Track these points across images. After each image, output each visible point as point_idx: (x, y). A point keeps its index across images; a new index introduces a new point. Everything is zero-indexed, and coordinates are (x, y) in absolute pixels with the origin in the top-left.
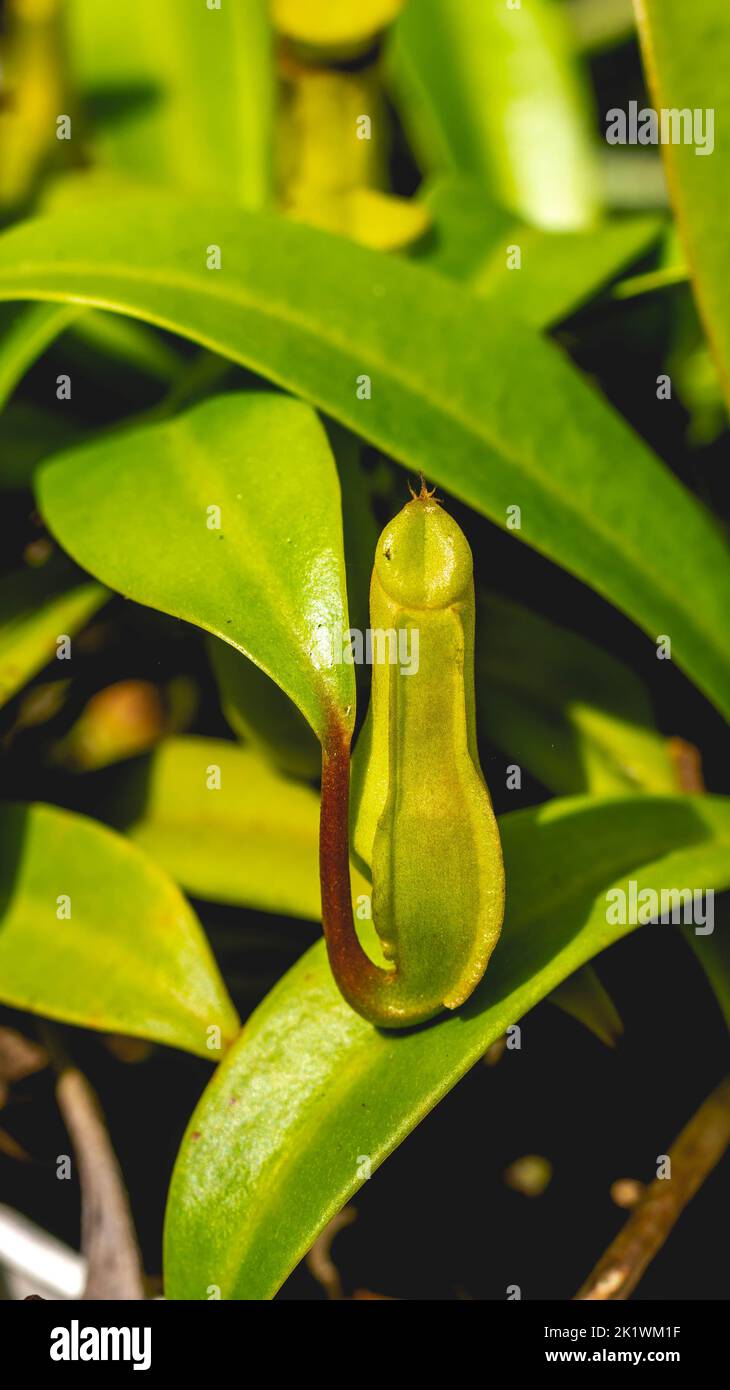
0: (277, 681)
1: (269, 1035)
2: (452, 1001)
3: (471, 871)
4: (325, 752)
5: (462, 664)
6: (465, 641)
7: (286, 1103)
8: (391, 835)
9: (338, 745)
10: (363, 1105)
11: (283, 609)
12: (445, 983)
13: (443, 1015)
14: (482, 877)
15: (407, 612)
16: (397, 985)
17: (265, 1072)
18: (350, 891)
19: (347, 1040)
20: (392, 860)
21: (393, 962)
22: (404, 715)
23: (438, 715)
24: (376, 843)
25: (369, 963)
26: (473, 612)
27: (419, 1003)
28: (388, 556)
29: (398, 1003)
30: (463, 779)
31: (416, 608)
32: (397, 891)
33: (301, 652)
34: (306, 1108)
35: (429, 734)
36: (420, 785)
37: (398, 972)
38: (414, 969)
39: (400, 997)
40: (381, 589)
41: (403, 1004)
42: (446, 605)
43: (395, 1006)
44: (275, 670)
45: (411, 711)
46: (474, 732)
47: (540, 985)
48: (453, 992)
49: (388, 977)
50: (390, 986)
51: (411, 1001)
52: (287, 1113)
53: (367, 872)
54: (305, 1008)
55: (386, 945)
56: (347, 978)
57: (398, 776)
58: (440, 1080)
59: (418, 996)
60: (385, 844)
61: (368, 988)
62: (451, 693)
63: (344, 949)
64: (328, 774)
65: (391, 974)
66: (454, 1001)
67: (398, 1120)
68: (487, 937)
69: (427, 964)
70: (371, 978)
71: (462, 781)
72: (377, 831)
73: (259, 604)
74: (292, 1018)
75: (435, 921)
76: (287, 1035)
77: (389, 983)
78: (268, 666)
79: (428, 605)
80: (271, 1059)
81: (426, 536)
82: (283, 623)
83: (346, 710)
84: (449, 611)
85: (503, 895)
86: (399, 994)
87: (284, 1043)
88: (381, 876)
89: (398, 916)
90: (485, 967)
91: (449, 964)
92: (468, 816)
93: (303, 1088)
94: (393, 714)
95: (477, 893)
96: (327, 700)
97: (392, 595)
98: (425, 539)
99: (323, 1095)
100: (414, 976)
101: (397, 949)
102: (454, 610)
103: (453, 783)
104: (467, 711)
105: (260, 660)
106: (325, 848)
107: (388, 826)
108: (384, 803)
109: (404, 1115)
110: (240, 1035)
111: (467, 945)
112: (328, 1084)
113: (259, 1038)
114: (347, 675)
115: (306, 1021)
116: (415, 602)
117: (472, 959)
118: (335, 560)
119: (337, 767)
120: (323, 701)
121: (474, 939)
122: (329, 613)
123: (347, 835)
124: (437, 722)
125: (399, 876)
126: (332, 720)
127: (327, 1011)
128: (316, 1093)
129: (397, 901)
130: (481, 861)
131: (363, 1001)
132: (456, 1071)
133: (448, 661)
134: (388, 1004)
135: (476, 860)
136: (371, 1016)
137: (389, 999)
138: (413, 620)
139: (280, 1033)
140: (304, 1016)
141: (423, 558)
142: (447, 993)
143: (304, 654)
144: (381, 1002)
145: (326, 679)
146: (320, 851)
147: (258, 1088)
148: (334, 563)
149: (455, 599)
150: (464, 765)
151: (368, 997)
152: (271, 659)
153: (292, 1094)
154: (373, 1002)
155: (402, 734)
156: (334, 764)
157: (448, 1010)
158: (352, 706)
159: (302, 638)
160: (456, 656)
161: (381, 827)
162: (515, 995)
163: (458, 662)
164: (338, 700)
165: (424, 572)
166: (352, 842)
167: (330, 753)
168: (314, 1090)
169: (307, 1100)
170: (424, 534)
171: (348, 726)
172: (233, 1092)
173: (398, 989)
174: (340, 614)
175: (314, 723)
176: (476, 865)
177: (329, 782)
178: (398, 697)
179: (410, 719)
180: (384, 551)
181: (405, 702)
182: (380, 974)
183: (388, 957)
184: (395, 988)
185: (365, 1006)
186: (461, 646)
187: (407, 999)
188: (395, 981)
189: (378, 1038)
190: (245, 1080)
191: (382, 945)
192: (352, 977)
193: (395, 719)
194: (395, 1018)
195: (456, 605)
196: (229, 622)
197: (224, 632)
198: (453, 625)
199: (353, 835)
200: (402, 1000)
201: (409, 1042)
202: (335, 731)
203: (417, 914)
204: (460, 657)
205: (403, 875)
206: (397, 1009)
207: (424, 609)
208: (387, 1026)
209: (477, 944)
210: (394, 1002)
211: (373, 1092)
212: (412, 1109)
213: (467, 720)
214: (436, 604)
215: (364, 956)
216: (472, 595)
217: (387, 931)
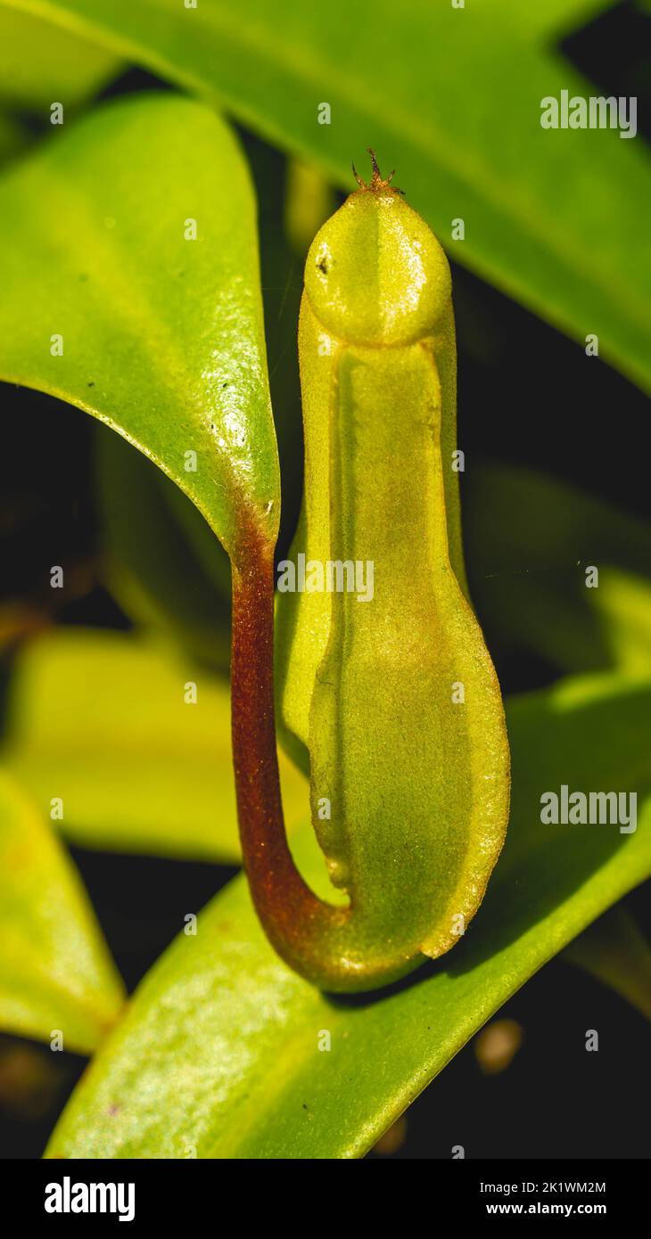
0: (162, 466)
1: (165, 1013)
2: (433, 948)
3: (458, 746)
4: (235, 570)
5: (438, 430)
6: (443, 392)
7: (191, 1110)
8: (338, 693)
9: (255, 560)
10: (305, 1107)
11: (171, 364)
12: (423, 918)
13: (425, 970)
14: (477, 755)
15: (354, 351)
16: (351, 927)
17: (161, 1066)
18: (278, 785)
19: (282, 1015)
20: (338, 729)
21: (345, 890)
22: (353, 510)
23: (404, 510)
24: (313, 704)
25: (310, 895)
26: (453, 355)
27: (385, 951)
28: (323, 268)
29: (355, 953)
30: (443, 607)
31: (368, 346)
32: (348, 780)
33: (197, 425)
34: (221, 1116)
35: (391, 541)
36: (379, 617)
37: (353, 906)
38: (377, 899)
39: (357, 945)
40: (314, 319)
41: (361, 954)
42: (412, 341)
43: (351, 959)
44: (157, 451)
45: (363, 504)
46: (458, 541)
47: (565, 921)
48: (436, 933)
49: (338, 915)
50: (342, 928)
51: (372, 949)
52: (193, 1125)
53: (302, 757)
54: (220, 971)
55: (334, 865)
56: (278, 916)
57: (346, 603)
58: (421, 1063)
59: (384, 940)
60: (328, 705)
61: (309, 933)
62: (423, 476)
63: (271, 873)
64: (240, 604)
65: (343, 910)
66: (438, 946)
67: (355, 1125)
68: (485, 846)
69: (394, 890)
70: (312, 916)
71: (443, 611)
72: (316, 686)
73: (136, 361)
74: (199, 986)
75: (406, 824)
76: (192, 1012)
77: (340, 924)
78: (149, 445)
79: (386, 341)
80: (171, 1047)
81: (381, 242)
82: (171, 385)
83: (266, 506)
84: (416, 350)
85: (507, 781)
86: (355, 939)
87: (190, 1025)
88: (322, 758)
89: (351, 816)
90: (483, 892)
91: (429, 890)
92: (452, 663)
93: (216, 1088)
94: (335, 506)
95: (469, 780)
96: (237, 492)
97: (330, 327)
98: (379, 247)
99: (246, 1096)
100: (376, 909)
101: (351, 870)
102: (424, 346)
103: (429, 615)
104: (448, 509)
105: (137, 436)
106: (240, 717)
107: (332, 678)
108: (324, 646)
109: (365, 1117)
110: (124, 1011)
111: (454, 861)
112: (254, 1079)
113: (152, 1014)
114: (267, 455)
115: (221, 991)
116: (364, 336)
117: (463, 881)
118: (248, 293)
119: (254, 592)
120: (231, 494)
121: (465, 851)
122: (240, 366)
123: (272, 696)
124: (403, 521)
125: (351, 756)
126: (245, 522)
127: (252, 973)
128: (235, 1094)
129: (348, 793)
130: (474, 731)
131: (301, 951)
132: (442, 1050)
133: (417, 426)
134: (339, 956)
135: (465, 729)
136: (314, 975)
137: (340, 947)
138: (362, 363)
139: (183, 1007)
140: (218, 983)
141: (376, 273)
142: (426, 935)
143: (202, 427)
144: (329, 953)
145: (236, 462)
146: (233, 724)
147: (149, 1088)
148: (247, 297)
149: (425, 332)
150: (446, 588)
151: (308, 945)
152: (153, 434)
153: (200, 1096)
154: (316, 953)
155: (351, 540)
156: (249, 587)
157: (430, 960)
158: (274, 502)
159: (200, 404)
160: (428, 418)
161: (322, 679)
162: (530, 937)
163: (432, 427)
164: (254, 493)
165: (378, 294)
166: (280, 709)
167: (243, 571)
168: (232, 1090)
169: (221, 1105)
170: (378, 238)
171: (269, 528)
172: (115, 1096)
173: (354, 934)
174: (254, 368)
175: (218, 526)
176: (466, 738)
177: (243, 616)
178: (344, 482)
179: (361, 517)
180: (318, 261)
181: (353, 492)
182: (326, 911)
183: (338, 883)
184: (349, 932)
185: (305, 959)
186: (436, 401)
187: (368, 946)
188: (350, 919)
189: (326, 1011)
190: (131, 1080)
191: (327, 864)
192: (284, 916)
193: (340, 517)
194: (351, 977)
195: (428, 340)
196: (90, 385)
197: (84, 399)
198: (424, 371)
199: (280, 699)
200: (359, 949)
201: (373, 1013)
202: (249, 539)
203: (379, 814)
204: (436, 419)
205: (358, 754)
206: (352, 962)
207: (379, 346)
208: (339, 989)
209: (470, 856)
210: (347, 953)
211: (320, 1087)
212: (377, 1108)
213: (448, 519)
214: (397, 338)
215: (302, 885)
216: (452, 328)
217: (336, 842)
